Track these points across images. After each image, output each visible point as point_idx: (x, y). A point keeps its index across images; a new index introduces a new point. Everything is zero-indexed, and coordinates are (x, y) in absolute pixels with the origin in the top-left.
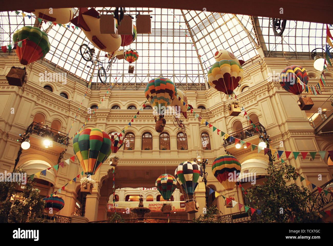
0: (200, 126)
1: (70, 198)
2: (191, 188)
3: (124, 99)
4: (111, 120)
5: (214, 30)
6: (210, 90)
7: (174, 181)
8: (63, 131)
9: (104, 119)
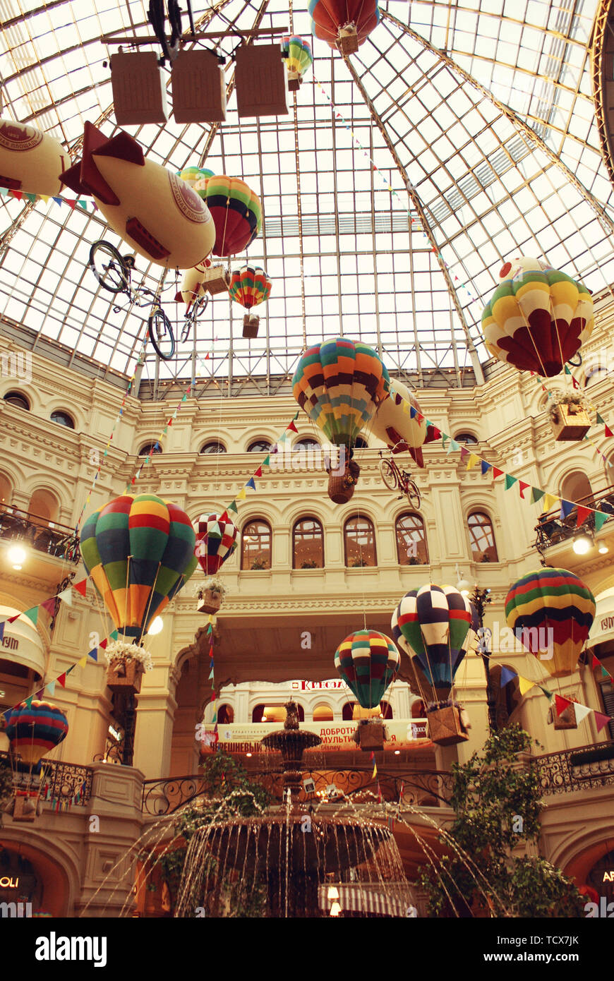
0: (464, 494)
1: (89, 713)
2: (443, 666)
3: (236, 422)
4: (200, 484)
5: (495, 208)
6: (487, 385)
7: (390, 652)
8: (64, 521)
9: (181, 483)
